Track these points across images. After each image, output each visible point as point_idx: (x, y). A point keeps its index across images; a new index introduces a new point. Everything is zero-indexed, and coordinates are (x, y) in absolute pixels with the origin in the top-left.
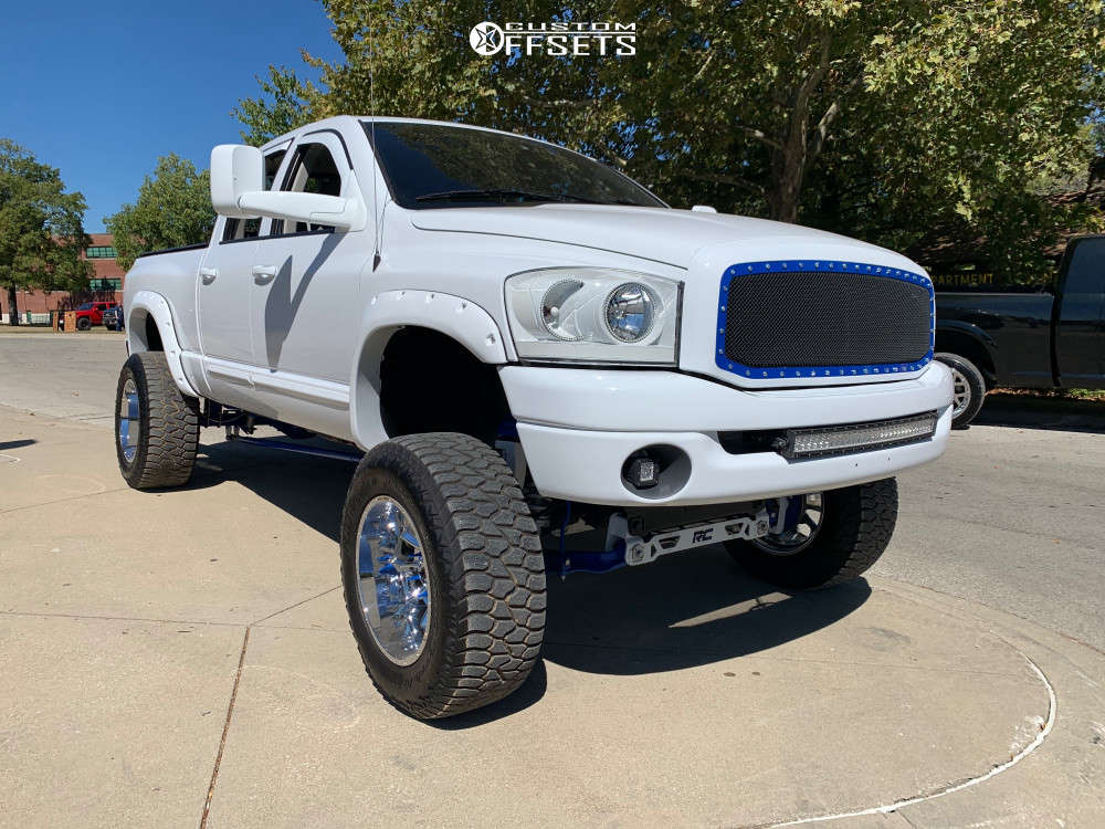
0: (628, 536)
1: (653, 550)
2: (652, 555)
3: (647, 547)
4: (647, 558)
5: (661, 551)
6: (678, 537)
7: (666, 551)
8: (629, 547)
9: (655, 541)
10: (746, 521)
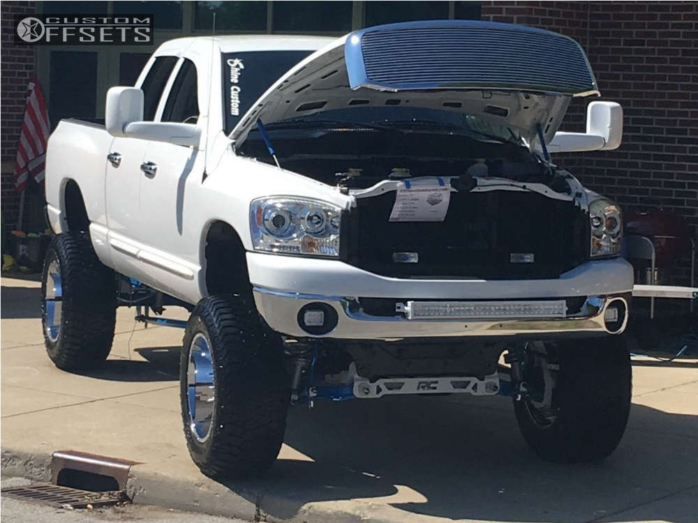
0: (356, 376)
1: (379, 390)
2: (378, 393)
3: (373, 387)
4: (373, 395)
5: (385, 391)
6: (403, 383)
7: (390, 392)
8: (356, 384)
9: (381, 382)
10: (474, 380)
